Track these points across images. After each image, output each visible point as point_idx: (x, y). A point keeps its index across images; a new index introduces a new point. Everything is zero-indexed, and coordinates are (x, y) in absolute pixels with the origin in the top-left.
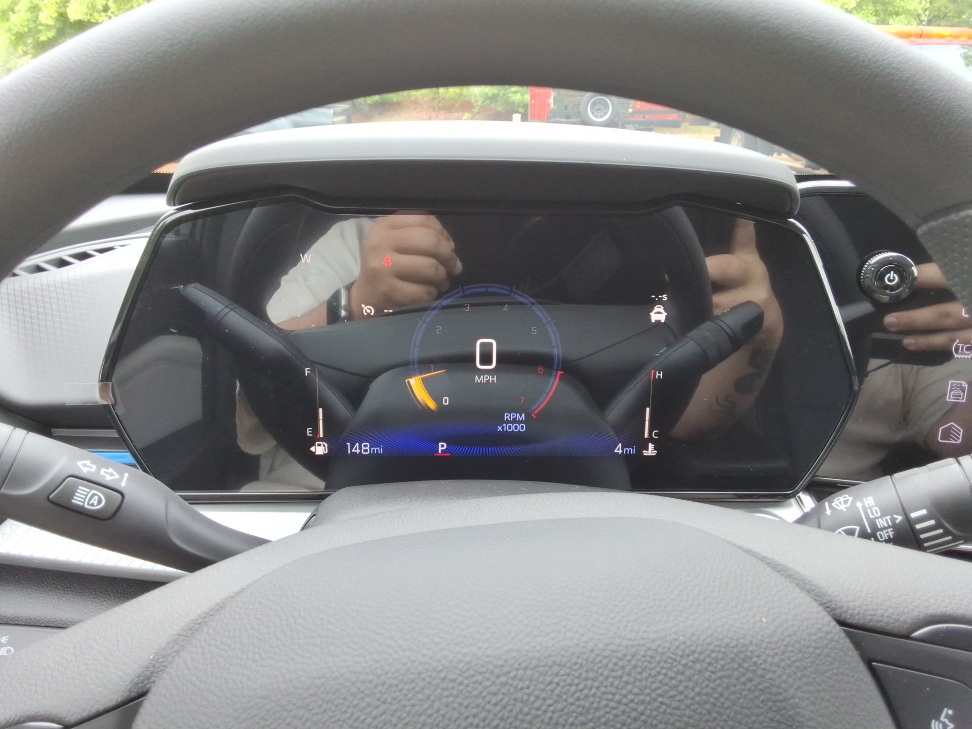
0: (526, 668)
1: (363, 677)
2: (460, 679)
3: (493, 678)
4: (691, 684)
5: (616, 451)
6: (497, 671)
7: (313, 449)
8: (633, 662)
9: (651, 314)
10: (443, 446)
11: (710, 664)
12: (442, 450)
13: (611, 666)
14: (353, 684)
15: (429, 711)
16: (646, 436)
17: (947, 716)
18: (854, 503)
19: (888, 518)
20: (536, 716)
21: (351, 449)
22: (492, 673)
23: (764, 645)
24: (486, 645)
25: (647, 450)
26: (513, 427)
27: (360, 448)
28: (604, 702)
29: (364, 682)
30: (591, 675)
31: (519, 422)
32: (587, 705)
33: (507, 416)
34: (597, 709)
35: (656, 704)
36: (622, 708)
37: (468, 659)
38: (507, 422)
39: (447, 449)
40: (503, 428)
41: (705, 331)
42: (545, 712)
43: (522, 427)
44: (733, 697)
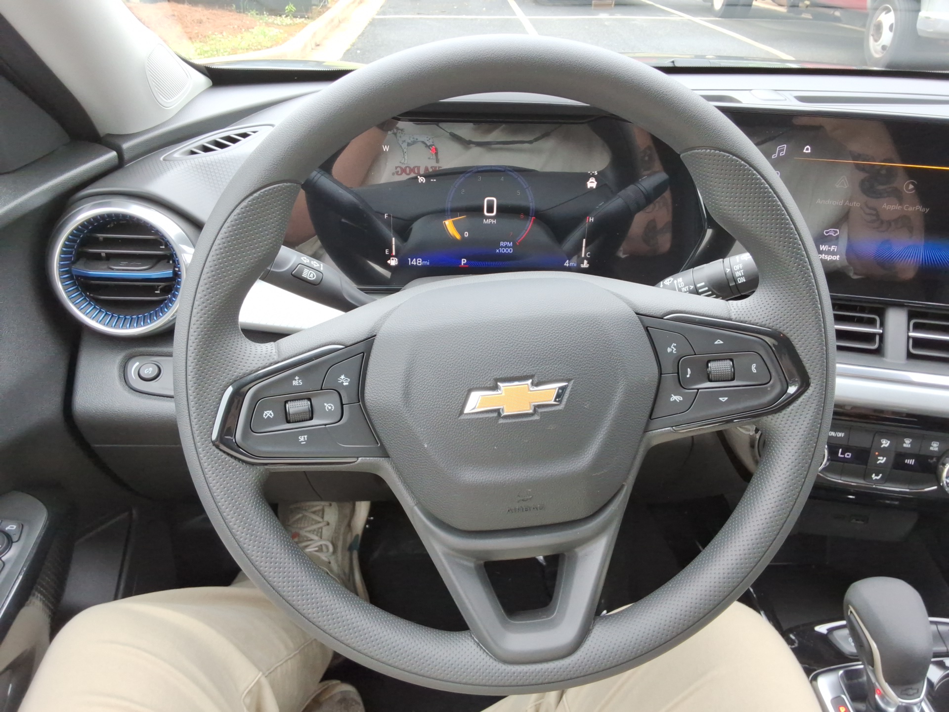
0: (517, 322)
1: (459, 325)
2: (493, 325)
3: (505, 325)
4: (575, 328)
5: (565, 265)
6: (506, 323)
7: (389, 262)
8: (555, 321)
9: (588, 183)
10: (464, 261)
11: (583, 322)
12: (464, 264)
13: (547, 322)
14: (455, 327)
15: (483, 335)
16: (583, 256)
17: (674, 346)
18: (673, 281)
19: (687, 287)
20: (520, 337)
21: (411, 262)
22: (505, 323)
23: (604, 317)
24: (502, 315)
25: (583, 264)
26: (505, 251)
27: (416, 262)
28: (544, 333)
29: (459, 326)
30: (540, 324)
31: (509, 247)
32: (538, 333)
33: (502, 244)
34: (542, 335)
35: (562, 334)
36: (550, 334)
37: (496, 319)
38: (502, 247)
39: (467, 262)
40: (499, 251)
41: (630, 191)
42: (524, 335)
43: (511, 250)
44: (590, 332)
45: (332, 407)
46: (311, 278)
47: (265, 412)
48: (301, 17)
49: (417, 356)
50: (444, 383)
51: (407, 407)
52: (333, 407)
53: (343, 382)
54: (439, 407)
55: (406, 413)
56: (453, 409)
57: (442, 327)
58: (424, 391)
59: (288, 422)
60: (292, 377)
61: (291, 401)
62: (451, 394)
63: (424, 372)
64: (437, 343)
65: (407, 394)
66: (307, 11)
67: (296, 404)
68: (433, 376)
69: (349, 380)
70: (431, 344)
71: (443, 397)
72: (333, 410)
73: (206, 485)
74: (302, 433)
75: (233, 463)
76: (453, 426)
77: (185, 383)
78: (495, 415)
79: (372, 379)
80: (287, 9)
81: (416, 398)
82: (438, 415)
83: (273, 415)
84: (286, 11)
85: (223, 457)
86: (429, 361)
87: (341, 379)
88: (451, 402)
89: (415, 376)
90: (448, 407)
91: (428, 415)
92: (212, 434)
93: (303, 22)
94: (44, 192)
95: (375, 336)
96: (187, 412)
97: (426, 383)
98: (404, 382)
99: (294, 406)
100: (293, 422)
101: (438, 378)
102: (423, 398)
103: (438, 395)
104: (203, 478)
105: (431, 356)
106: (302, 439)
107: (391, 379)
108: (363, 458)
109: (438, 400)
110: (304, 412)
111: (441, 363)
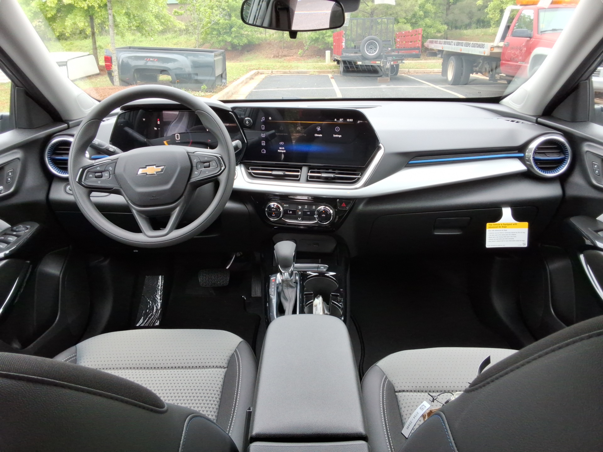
47: (90, 175)
48: (210, 92)
50: (133, 166)
52: (108, 175)
59: (96, 178)
60: (97, 167)
62: (135, 170)
65: (124, 170)
66: (213, 89)
69: (112, 168)
76: (135, 177)
78: (146, 174)
79: (117, 167)
80: (202, 88)
81: (127, 170)
82: (132, 175)
83: (92, 176)
84: (202, 89)
90: (134, 173)
93: (211, 94)
94: (44, 133)
95: (119, 158)
97: (129, 167)
103: (132, 170)
106: (99, 182)
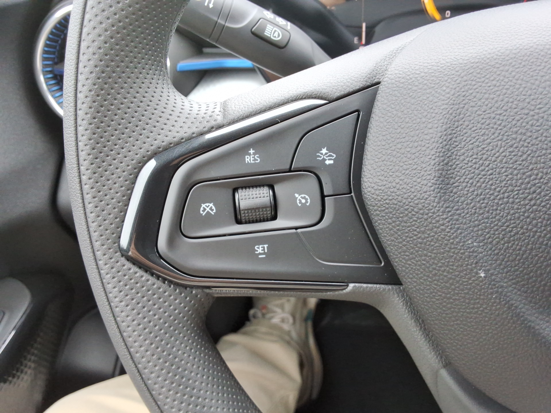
45: (306, 200)
46: (275, 37)
47: (203, 206)
49: (466, 106)
50: (525, 156)
51: (445, 201)
52: (309, 201)
53: (324, 160)
54: (513, 203)
55: (443, 212)
56: (543, 207)
57: (514, 51)
58: (482, 171)
59: (239, 222)
60: (244, 149)
61: (242, 188)
62: (539, 177)
63: (482, 135)
64: (506, 80)
65: (446, 177)
67: (250, 193)
68: (500, 142)
69: (335, 155)
70: (494, 82)
71: (522, 184)
72: (308, 204)
73: (112, 318)
74: (260, 241)
75: (154, 284)
76: (541, 240)
77: (75, 154)
79: (377, 153)
81: (464, 184)
82: (509, 217)
83: (215, 211)
85: (138, 275)
86: (493, 115)
87: (322, 154)
88: (540, 193)
89: (463, 143)
90: (533, 202)
91: (487, 218)
92: (120, 237)
95: (378, 83)
96: (81, 201)
97: (485, 156)
98: (441, 154)
99: (248, 197)
100: (246, 223)
101: (511, 146)
102: (479, 184)
103: (512, 179)
104: (108, 307)
105: (496, 105)
106: (259, 249)
107: (414, 151)
108: (357, 285)
109: (510, 188)
110: (263, 208)
111: (518, 118)
